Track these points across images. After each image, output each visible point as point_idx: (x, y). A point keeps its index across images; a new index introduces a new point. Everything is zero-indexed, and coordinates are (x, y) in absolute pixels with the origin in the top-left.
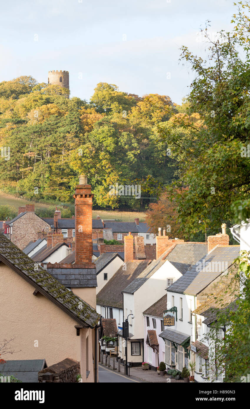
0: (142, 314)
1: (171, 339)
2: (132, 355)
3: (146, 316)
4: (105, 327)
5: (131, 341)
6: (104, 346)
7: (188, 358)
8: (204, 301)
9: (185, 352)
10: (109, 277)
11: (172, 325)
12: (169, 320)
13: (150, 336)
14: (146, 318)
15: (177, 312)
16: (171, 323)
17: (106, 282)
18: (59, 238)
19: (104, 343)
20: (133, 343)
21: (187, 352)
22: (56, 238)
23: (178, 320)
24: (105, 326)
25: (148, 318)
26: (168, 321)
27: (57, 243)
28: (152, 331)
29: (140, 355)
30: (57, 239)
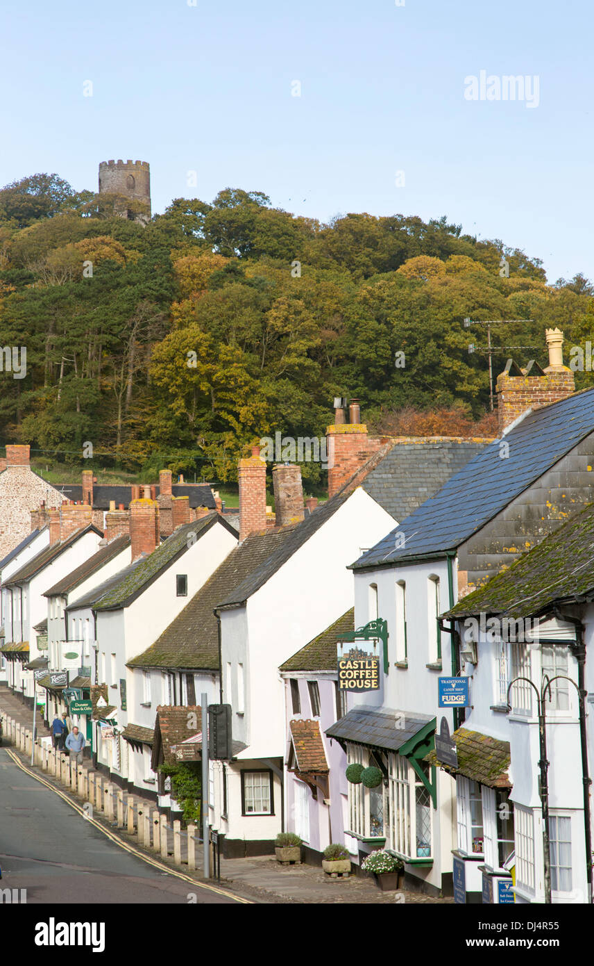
0: (277, 673)
1: (366, 740)
2: (244, 814)
3: (289, 675)
4: (166, 732)
5: (241, 766)
6: (168, 796)
7: (428, 805)
8: (486, 575)
9: (418, 779)
10: (193, 588)
11: (371, 689)
12: (359, 669)
13: (297, 742)
14: (289, 682)
15: (390, 641)
16: (364, 678)
17: (184, 602)
18: (78, 516)
19: (167, 787)
20: (246, 775)
21: (426, 781)
22: (72, 517)
23: (392, 668)
24: (167, 729)
25: (294, 683)
26: (355, 674)
27: (73, 529)
28: (307, 724)
29: (273, 814)
30: (73, 519)
